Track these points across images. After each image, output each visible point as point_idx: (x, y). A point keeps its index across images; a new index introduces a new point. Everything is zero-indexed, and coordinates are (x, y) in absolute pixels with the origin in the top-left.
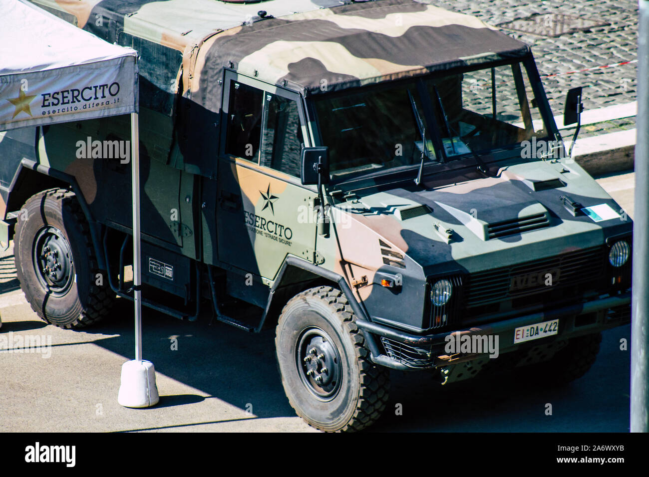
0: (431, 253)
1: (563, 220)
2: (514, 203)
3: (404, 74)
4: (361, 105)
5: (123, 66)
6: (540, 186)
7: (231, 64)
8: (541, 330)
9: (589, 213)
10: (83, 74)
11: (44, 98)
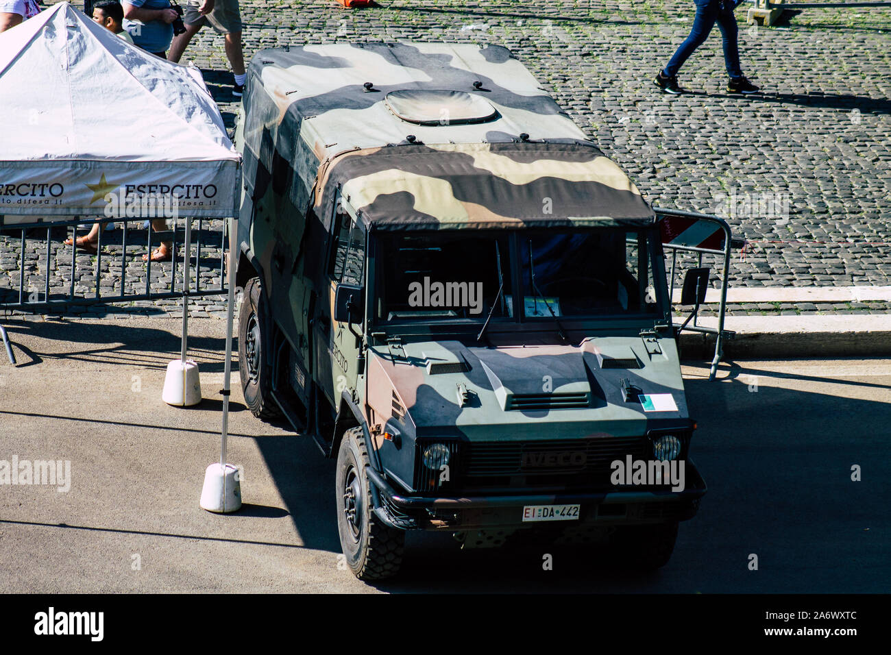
0: (436, 414)
1: (608, 403)
2: (561, 377)
3: (494, 225)
4: (436, 249)
5: (223, 169)
6: (610, 363)
7: (339, 184)
8: (557, 512)
9: (644, 400)
10: (174, 172)
11: (128, 189)
